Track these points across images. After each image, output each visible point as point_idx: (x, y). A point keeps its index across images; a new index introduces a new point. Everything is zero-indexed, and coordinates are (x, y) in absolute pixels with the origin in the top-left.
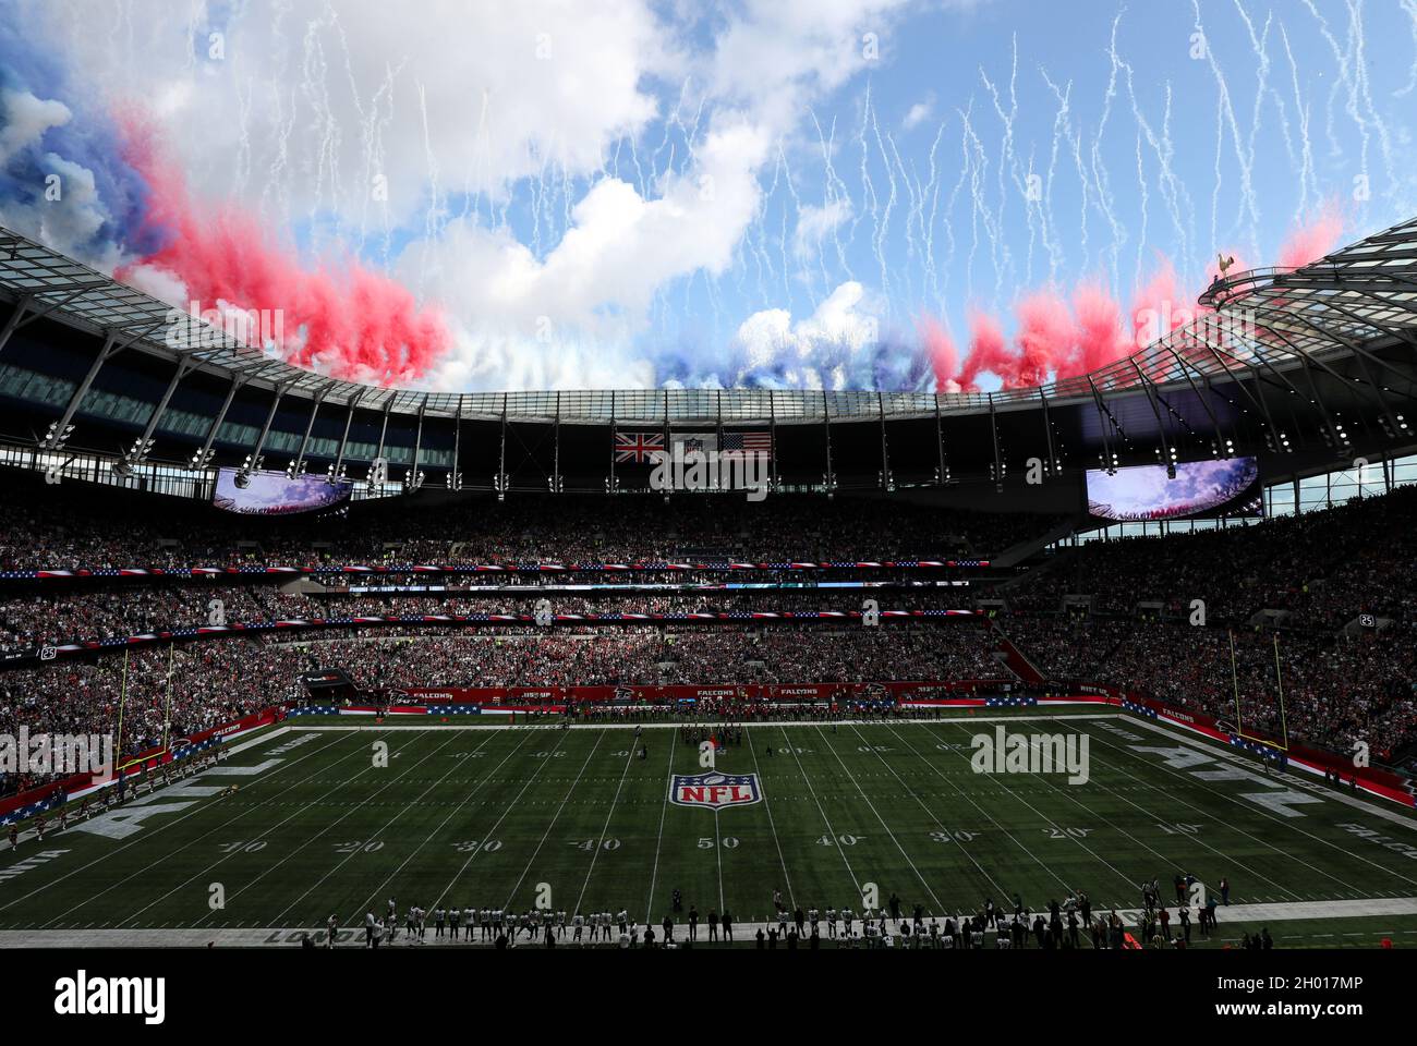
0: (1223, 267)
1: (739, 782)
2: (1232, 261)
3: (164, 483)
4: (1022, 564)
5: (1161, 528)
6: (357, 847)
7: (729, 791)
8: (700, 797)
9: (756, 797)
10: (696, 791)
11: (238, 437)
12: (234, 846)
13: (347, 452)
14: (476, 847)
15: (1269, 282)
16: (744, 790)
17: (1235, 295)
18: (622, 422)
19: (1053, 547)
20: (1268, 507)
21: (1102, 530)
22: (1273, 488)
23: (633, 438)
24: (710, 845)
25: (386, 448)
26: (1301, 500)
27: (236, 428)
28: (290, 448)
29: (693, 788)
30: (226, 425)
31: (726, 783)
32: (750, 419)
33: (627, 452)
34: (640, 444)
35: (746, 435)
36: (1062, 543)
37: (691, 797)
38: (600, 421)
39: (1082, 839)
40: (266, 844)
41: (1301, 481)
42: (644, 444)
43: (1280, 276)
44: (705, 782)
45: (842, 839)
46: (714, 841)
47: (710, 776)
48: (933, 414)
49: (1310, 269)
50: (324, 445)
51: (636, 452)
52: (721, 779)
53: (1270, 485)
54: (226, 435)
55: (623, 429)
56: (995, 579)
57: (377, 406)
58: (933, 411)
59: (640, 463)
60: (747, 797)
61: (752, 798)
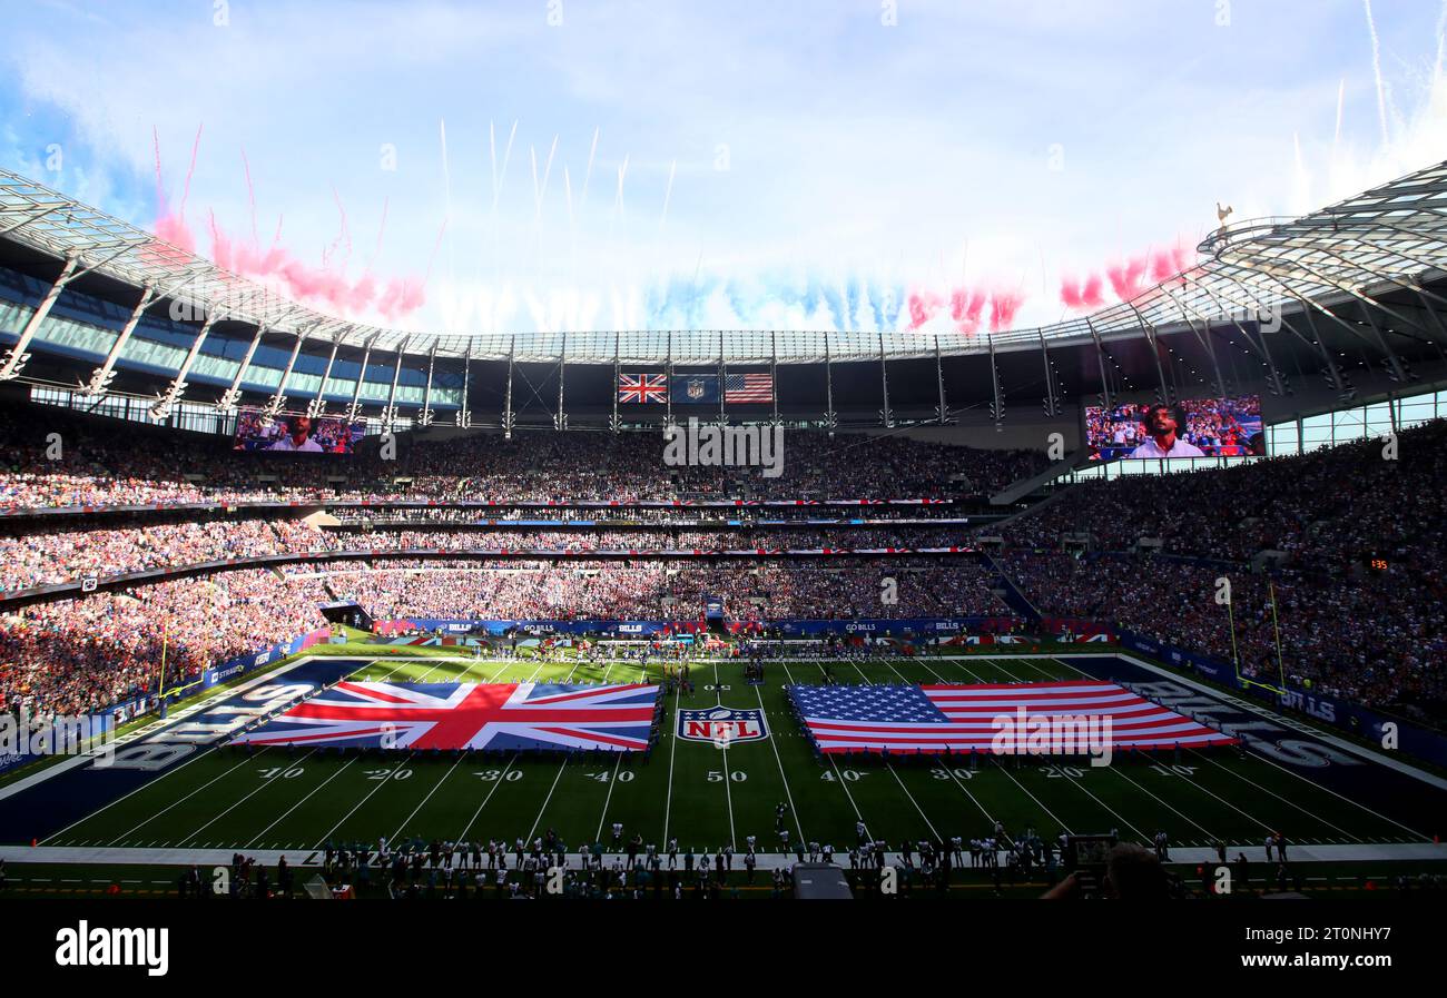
0: (1222, 214)
1: (746, 716)
2: (1230, 210)
3: (188, 420)
4: (1021, 501)
5: (1161, 466)
6: (387, 775)
7: (736, 727)
8: (707, 732)
9: (764, 733)
10: (702, 726)
11: (263, 379)
12: (272, 773)
13: (363, 392)
14: (499, 776)
15: (1268, 231)
16: (752, 725)
17: (1233, 244)
18: (626, 361)
19: (1053, 484)
20: (1270, 446)
21: (1102, 467)
22: (1276, 427)
23: (636, 379)
24: (720, 778)
25: (400, 388)
26: (1305, 439)
27: (261, 370)
28: (310, 389)
29: (699, 723)
30: (252, 367)
31: (732, 717)
32: (752, 358)
33: (630, 393)
34: (643, 384)
35: (748, 377)
36: (1061, 479)
37: (698, 732)
38: (604, 360)
39: (1077, 779)
40: (302, 770)
41: (1305, 420)
42: (647, 385)
43: (1279, 226)
44: (711, 716)
45: (846, 774)
46: (723, 774)
47: (715, 710)
48: (932, 355)
49: (1309, 219)
50: (341, 387)
51: (639, 392)
52: (728, 714)
53: (1272, 424)
54: (252, 378)
55: (627, 369)
56: (994, 516)
57: (390, 348)
58: (933, 351)
59: (643, 403)
60: (755, 733)
61: (759, 734)
